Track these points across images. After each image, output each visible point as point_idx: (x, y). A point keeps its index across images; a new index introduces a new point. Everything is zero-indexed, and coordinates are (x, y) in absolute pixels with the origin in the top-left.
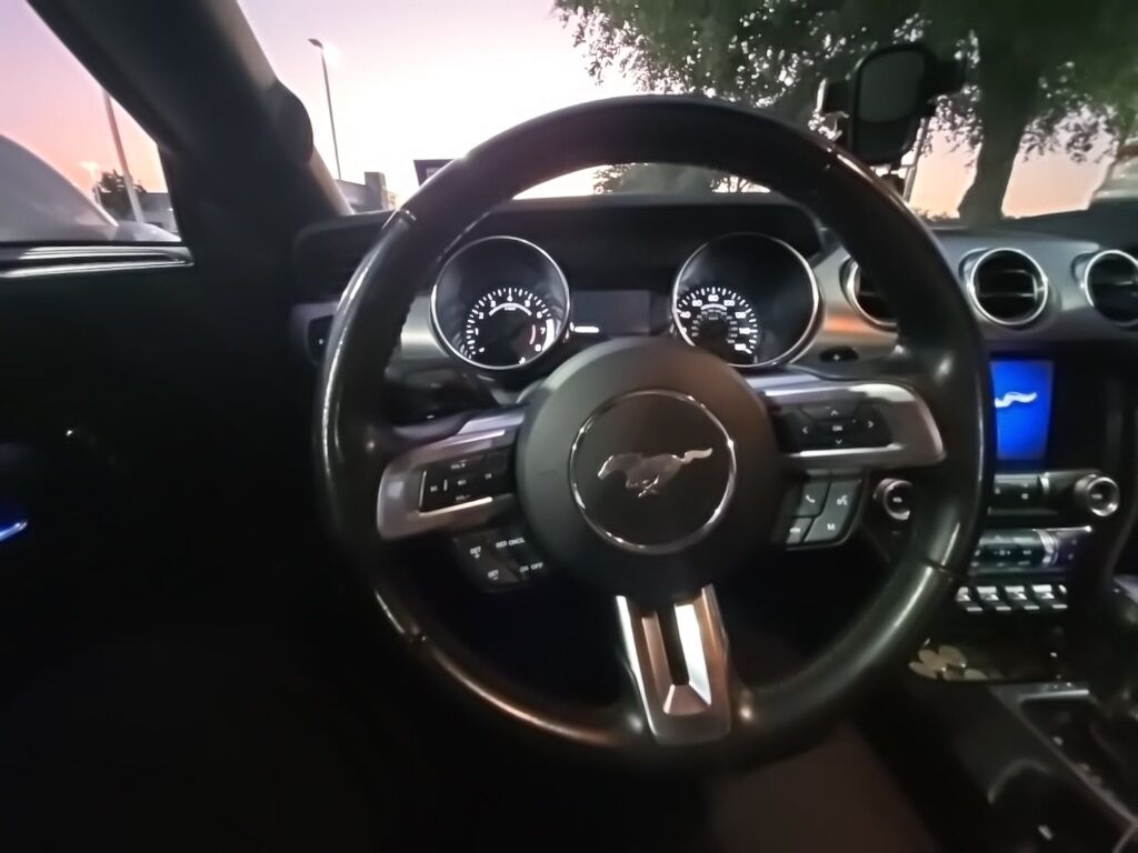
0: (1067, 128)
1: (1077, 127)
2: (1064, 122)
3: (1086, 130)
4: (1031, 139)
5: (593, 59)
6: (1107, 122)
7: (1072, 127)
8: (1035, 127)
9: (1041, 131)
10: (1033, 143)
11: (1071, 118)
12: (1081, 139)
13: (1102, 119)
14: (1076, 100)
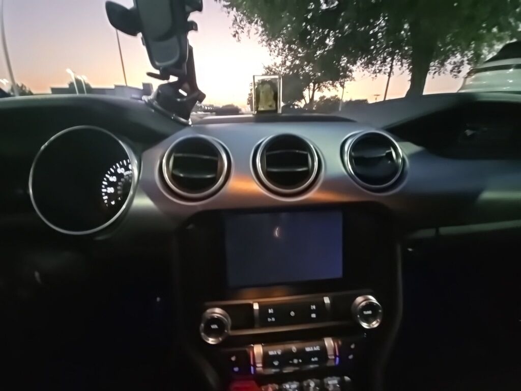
0: (450, 63)
1: (455, 63)
2: (449, 61)
3: (458, 64)
4: (435, 69)
5: (235, 30)
6: (468, 60)
7: (452, 63)
8: (436, 63)
9: (439, 65)
10: (436, 70)
11: (452, 59)
12: (456, 68)
13: (465, 59)
14: (454, 51)
